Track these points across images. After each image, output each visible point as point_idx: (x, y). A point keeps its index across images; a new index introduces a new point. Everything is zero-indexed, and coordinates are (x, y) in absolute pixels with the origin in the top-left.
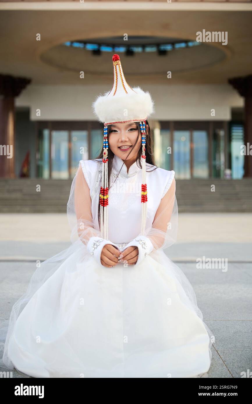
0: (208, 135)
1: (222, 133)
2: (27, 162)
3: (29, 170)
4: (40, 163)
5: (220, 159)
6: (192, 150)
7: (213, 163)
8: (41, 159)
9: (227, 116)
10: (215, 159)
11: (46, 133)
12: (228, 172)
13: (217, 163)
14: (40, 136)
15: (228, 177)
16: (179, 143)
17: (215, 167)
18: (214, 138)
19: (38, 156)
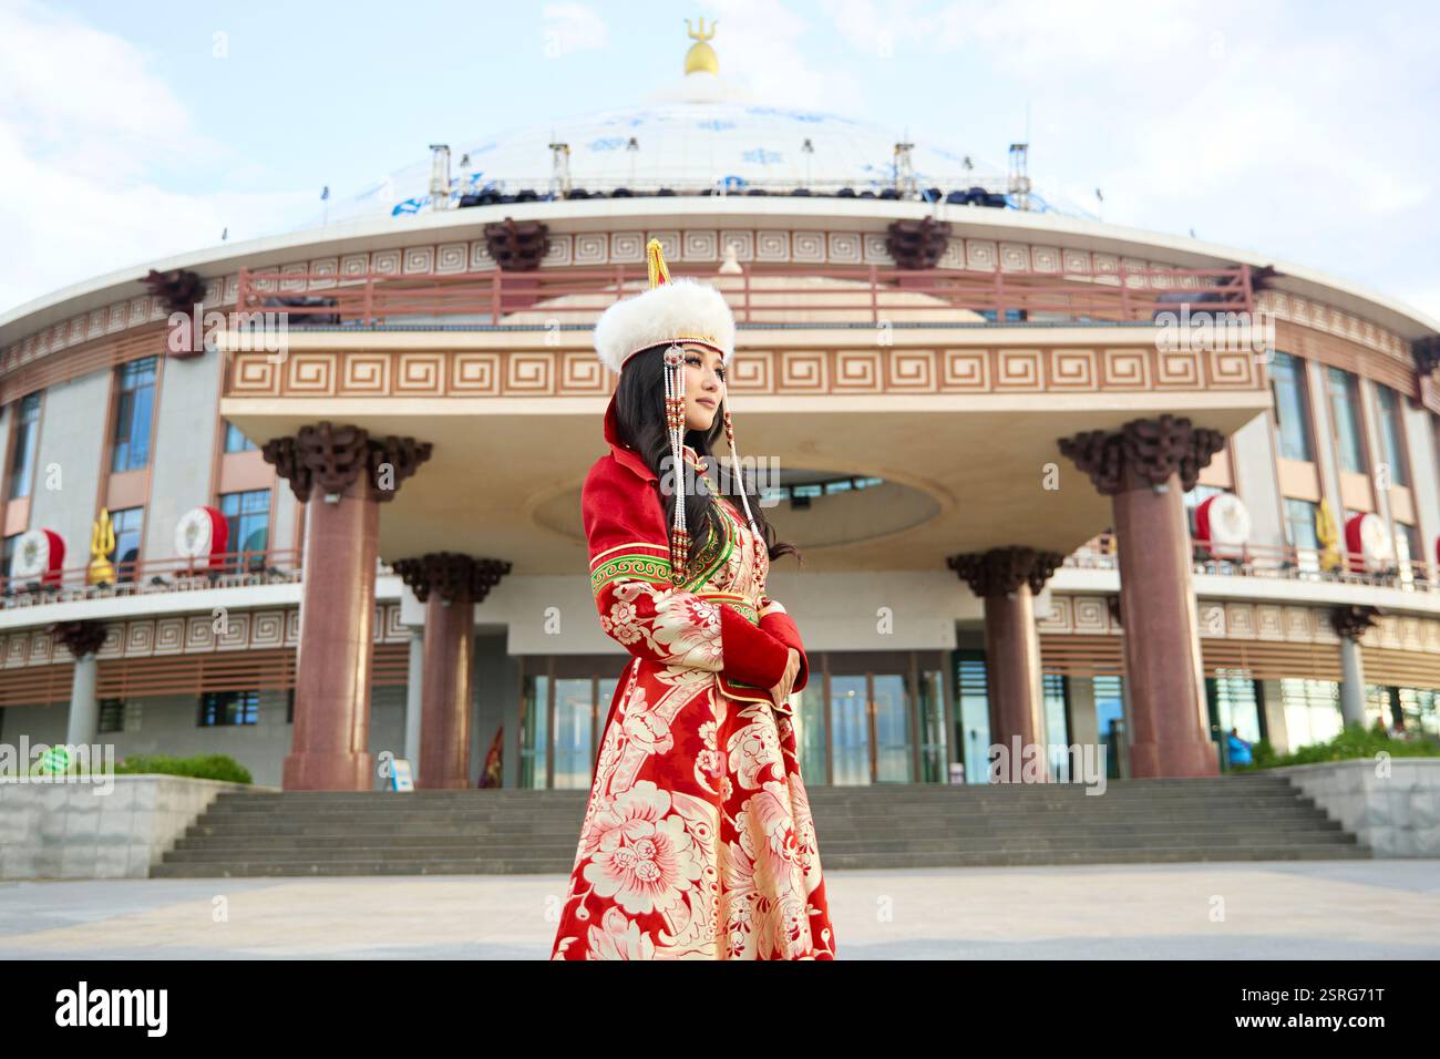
0: (907, 684)
1: (938, 678)
2: (497, 751)
3: (499, 770)
4: (524, 752)
5: (936, 739)
6: (871, 717)
7: (922, 748)
8: (530, 745)
9: (950, 643)
10: (926, 741)
11: (542, 682)
12: (957, 768)
13: (931, 747)
14: (529, 689)
15: (958, 780)
16: (842, 703)
17: (926, 754)
18: (919, 690)
19: (523, 738)
